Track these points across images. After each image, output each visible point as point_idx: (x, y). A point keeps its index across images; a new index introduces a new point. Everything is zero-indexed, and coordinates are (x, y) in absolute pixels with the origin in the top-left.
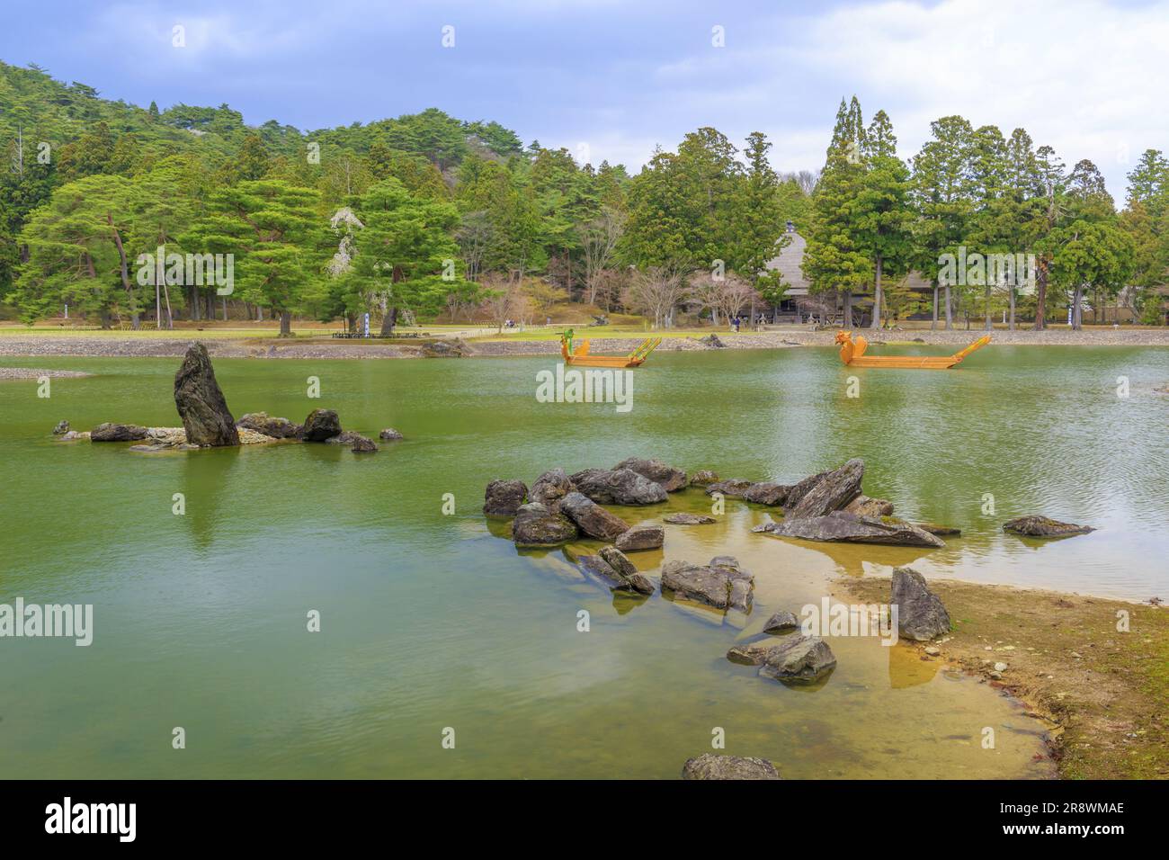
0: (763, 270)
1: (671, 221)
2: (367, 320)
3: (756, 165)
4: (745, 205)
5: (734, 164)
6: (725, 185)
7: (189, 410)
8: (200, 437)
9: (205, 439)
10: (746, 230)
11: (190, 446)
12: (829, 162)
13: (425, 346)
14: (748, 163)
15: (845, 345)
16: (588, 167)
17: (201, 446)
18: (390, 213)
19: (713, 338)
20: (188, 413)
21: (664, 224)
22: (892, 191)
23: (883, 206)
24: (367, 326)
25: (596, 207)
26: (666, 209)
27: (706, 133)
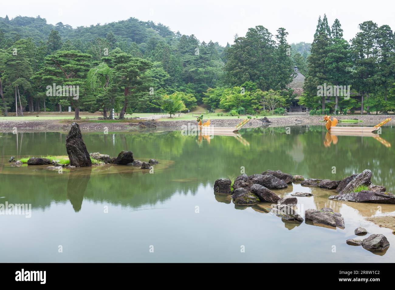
0: (285, 88)
1: (244, 67)
2: (113, 112)
3: (281, 42)
4: (276, 60)
5: (272, 41)
6: (268, 51)
7: (72, 151)
8: (76, 163)
9: (78, 164)
10: (277, 71)
11: (72, 167)
12: (315, 41)
13: (140, 123)
14: (278, 41)
15: (328, 122)
16: (204, 43)
17: (76, 167)
18: (125, 65)
19: (265, 119)
20: (71, 153)
21: (241, 68)
22: (342, 53)
23: (338, 60)
24: (113, 114)
25: (208, 60)
26: (242, 62)
27: (259, 28)
